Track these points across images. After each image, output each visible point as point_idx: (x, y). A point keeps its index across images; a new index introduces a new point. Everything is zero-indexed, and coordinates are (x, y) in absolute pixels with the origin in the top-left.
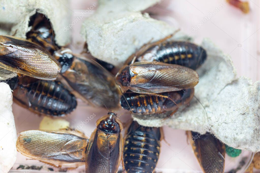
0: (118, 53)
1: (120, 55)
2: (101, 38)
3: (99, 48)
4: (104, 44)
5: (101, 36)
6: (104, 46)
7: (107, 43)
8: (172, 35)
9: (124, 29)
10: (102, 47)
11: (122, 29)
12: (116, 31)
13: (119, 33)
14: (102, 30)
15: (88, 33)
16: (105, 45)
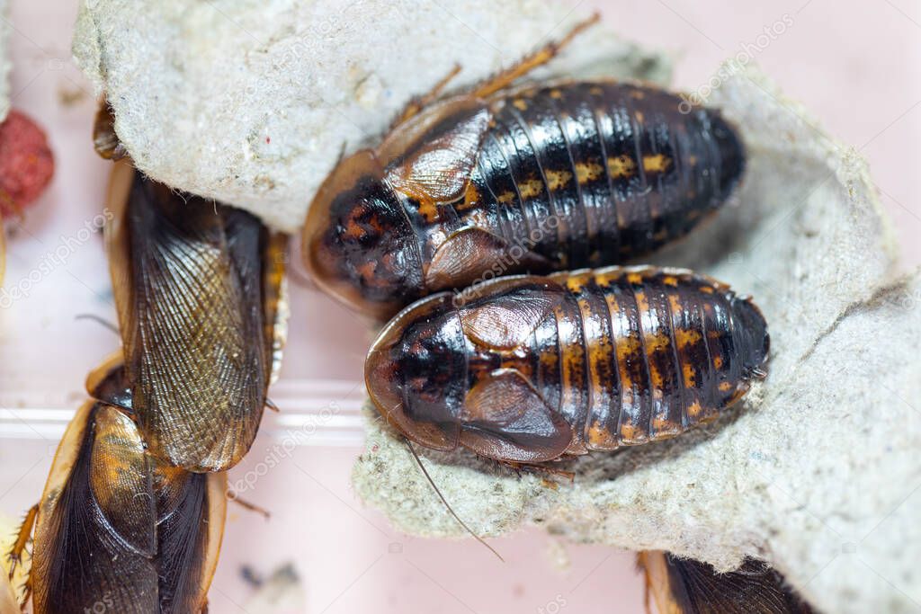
0: (273, 149)
1: (284, 160)
2: (179, 80)
3: (169, 130)
4: (199, 109)
5: (180, 69)
6: (195, 119)
7: (211, 106)
8: (553, 50)
9: (300, 27)
10: (185, 126)
11: (291, 30)
12: (259, 38)
13: (274, 49)
14: (185, 33)
15: (110, 49)
16: (203, 116)
